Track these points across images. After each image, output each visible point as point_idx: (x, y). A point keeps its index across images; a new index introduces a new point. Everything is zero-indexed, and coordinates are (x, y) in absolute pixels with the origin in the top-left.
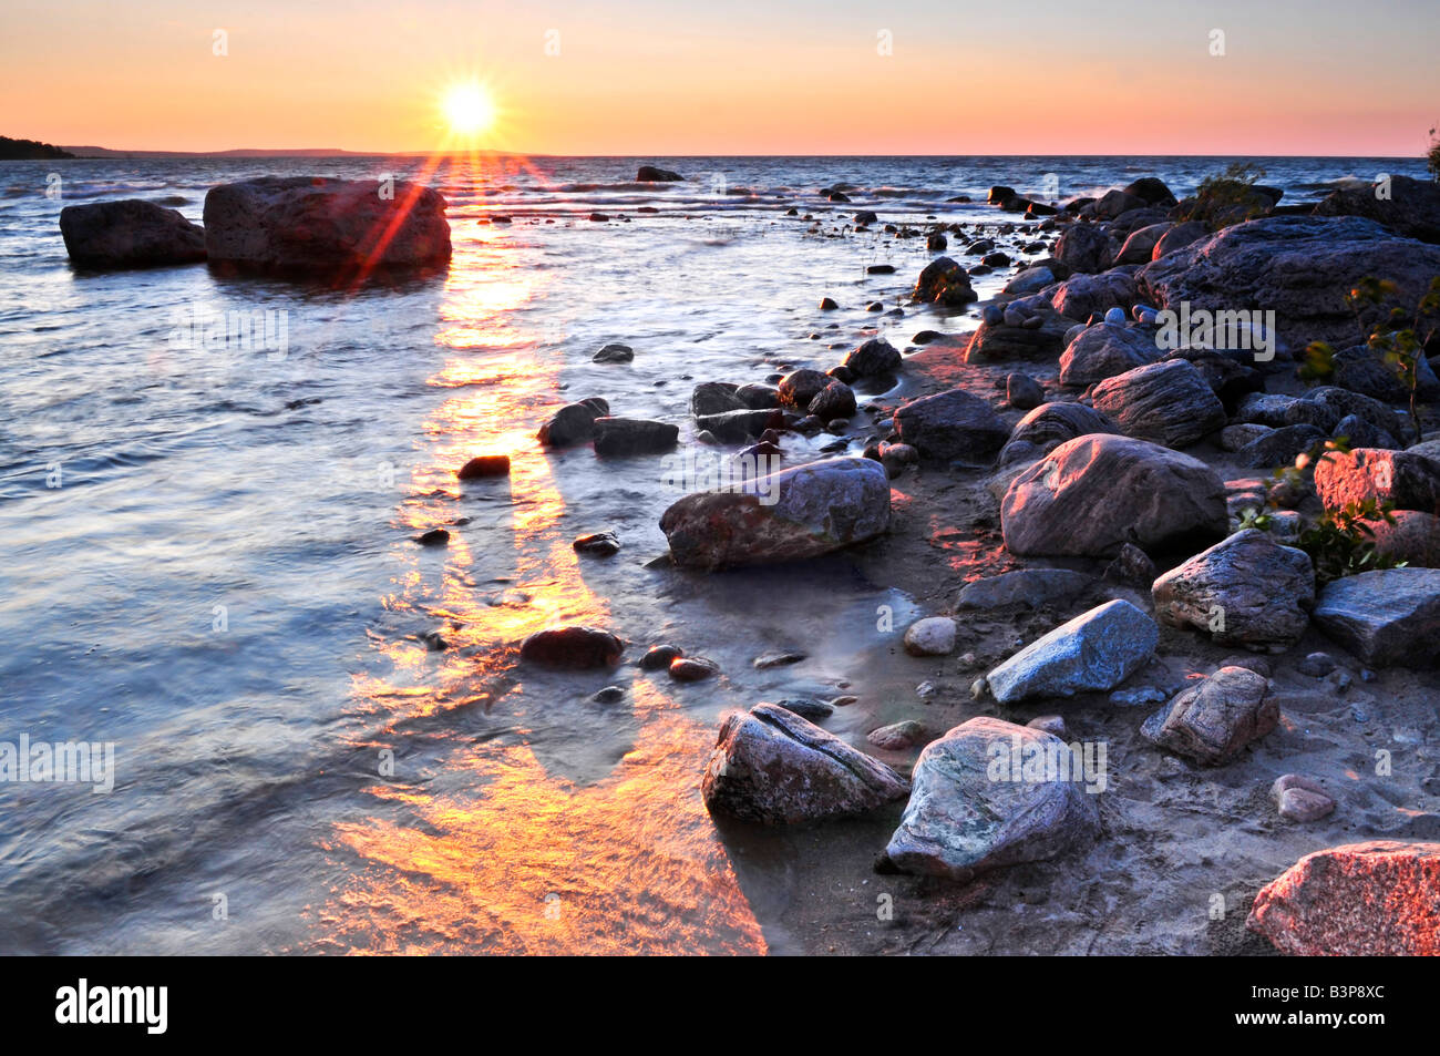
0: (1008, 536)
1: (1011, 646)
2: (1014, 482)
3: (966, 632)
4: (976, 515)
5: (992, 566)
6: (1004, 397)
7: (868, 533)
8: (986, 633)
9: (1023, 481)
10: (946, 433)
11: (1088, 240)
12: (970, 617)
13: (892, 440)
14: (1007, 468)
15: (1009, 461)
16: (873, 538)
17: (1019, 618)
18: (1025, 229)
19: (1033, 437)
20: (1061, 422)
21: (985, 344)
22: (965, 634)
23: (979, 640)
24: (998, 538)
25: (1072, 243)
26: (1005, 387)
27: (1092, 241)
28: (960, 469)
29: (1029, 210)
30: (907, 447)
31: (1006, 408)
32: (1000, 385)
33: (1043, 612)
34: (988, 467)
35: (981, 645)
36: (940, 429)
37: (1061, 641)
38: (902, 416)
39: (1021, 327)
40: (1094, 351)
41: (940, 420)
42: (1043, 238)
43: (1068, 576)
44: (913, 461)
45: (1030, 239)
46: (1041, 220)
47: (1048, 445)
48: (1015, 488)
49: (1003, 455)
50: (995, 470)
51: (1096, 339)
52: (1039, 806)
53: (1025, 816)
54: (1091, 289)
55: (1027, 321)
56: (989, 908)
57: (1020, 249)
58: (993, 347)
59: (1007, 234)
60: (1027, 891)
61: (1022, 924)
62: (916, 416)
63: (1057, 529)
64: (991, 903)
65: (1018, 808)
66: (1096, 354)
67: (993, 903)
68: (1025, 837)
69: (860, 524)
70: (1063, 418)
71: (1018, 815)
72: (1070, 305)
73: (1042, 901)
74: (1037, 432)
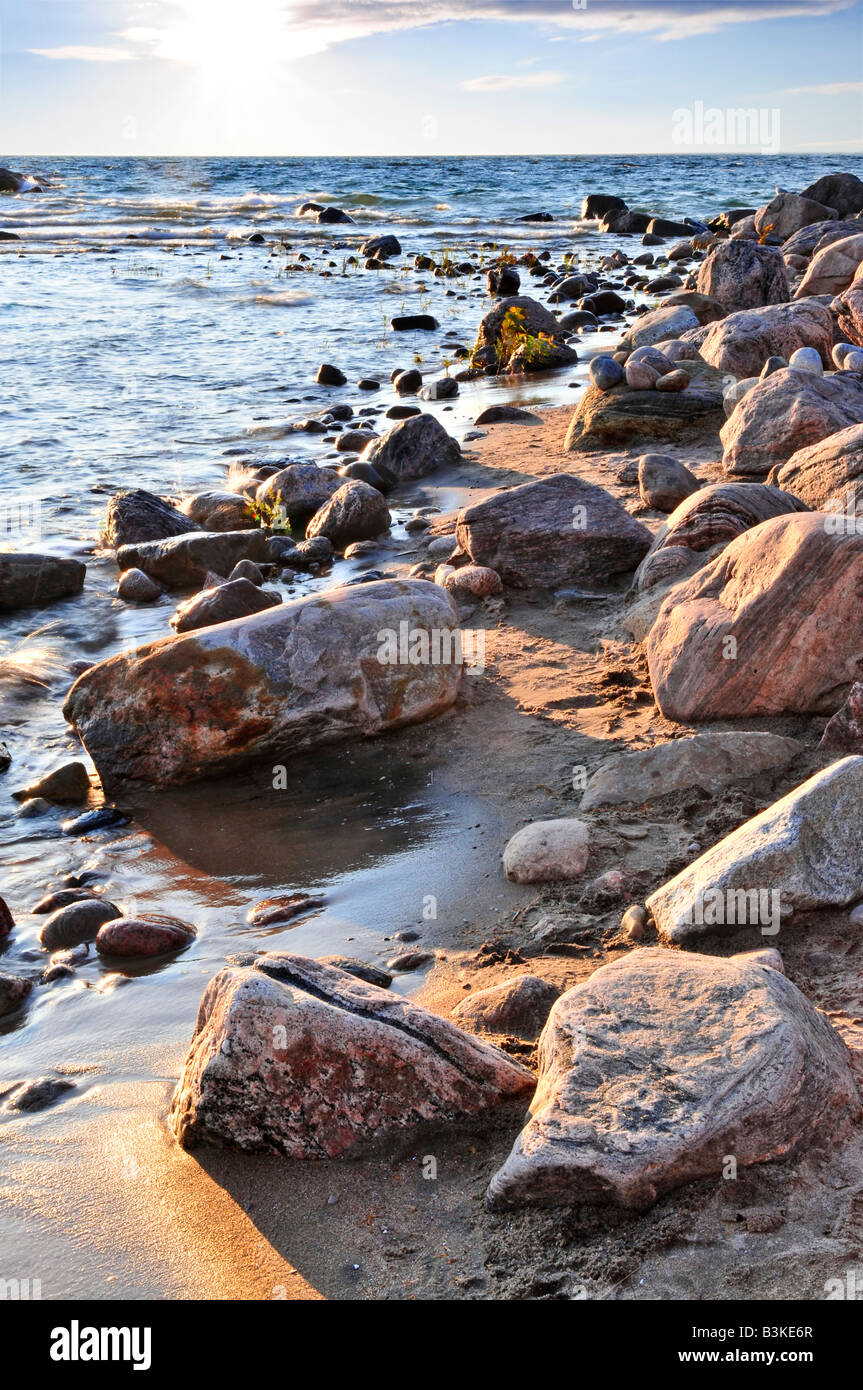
0: (662, 690)
1: (682, 852)
2: (663, 607)
3: (605, 838)
4: (607, 668)
5: (638, 739)
6: (636, 497)
7: (427, 703)
8: (638, 838)
9: (681, 599)
10: (544, 547)
11: (750, 263)
12: (610, 816)
13: (457, 563)
14: (651, 593)
15: (654, 582)
16: (436, 712)
17: (690, 812)
18: (646, 261)
19: (690, 540)
20: (734, 512)
21: (597, 418)
22: (604, 841)
23: (629, 849)
24: (644, 699)
25: (724, 266)
26: (636, 483)
27: (757, 264)
28: (573, 603)
29: (650, 230)
30: (482, 570)
31: (639, 513)
32: (628, 480)
33: (728, 800)
34: (624, 596)
35: (630, 857)
36: (534, 539)
37: (766, 828)
38: (471, 520)
39: (653, 388)
40: (775, 416)
41: (534, 524)
42: (674, 271)
43: (767, 744)
44: (495, 595)
45: (653, 275)
46: (672, 245)
47: (714, 551)
48: (668, 612)
49: (642, 574)
50: (632, 598)
51: (777, 394)
52: (756, 1073)
53: (733, 1090)
54: (762, 329)
55: (663, 379)
56: (686, 1244)
57: (640, 288)
58: (611, 423)
59: (618, 267)
60: (745, 1213)
61: (745, 1265)
62: (495, 519)
63: (743, 670)
64: (688, 1237)
65: (722, 1078)
66: (781, 418)
67: (694, 1237)
68: (736, 1124)
69: (415, 688)
70: (737, 506)
71: (723, 1089)
72: (732, 354)
73: (775, 1227)
74: (694, 533)
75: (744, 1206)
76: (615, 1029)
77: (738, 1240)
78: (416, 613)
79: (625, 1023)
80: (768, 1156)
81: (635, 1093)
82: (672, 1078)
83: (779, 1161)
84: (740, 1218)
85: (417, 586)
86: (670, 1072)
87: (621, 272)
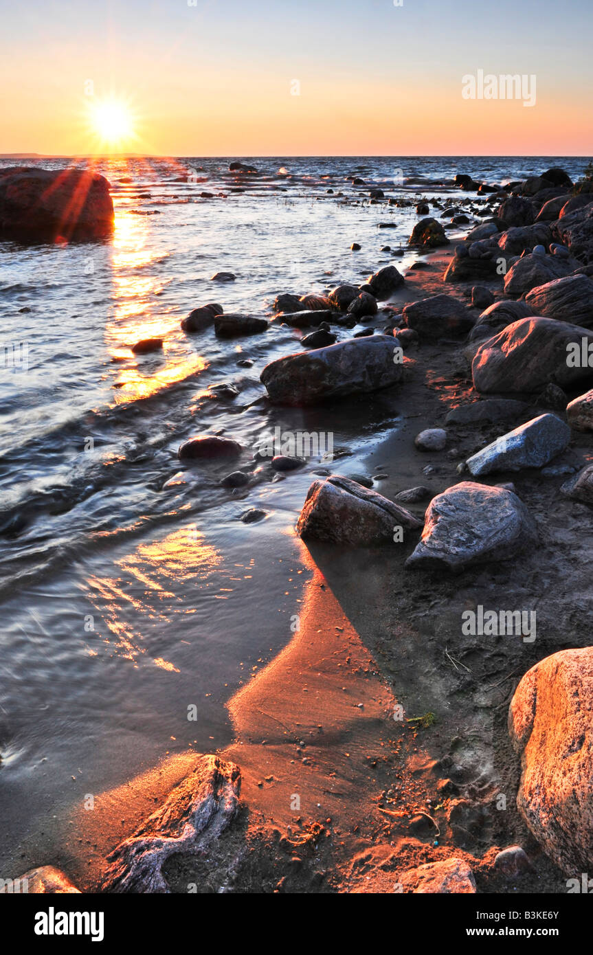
0: (476, 381)
1: (479, 444)
2: (479, 349)
3: (452, 437)
4: (454, 371)
5: (466, 399)
6: (470, 302)
7: (389, 381)
8: (465, 437)
9: (486, 347)
10: (436, 322)
11: (519, 206)
12: (454, 428)
13: (401, 327)
14: (474, 342)
15: (475, 338)
16: (392, 384)
17: (484, 429)
18: (478, 202)
19: (490, 322)
20: (508, 312)
21: (456, 269)
22: (451, 438)
23: (460, 441)
24: (469, 384)
25: (509, 208)
26: (470, 296)
27: (522, 207)
28: (445, 344)
29: (480, 190)
30: (411, 331)
31: (471, 308)
32: (467, 294)
33: (499, 425)
34: (463, 342)
35: (461, 444)
36: (431, 319)
37: (513, 439)
38: (408, 311)
39: (479, 258)
40: (526, 272)
41: (432, 313)
42: (489, 207)
43: (513, 404)
44: (416, 340)
45: (481, 208)
47: (499, 327)
48: (481, 352)
49: (471, 334)
50: (467, 344)
51: (528, 264)
52: (503, 530)
53: (495, 535)
54: (523, 235)
55: (484, 255)
56: (474, 587)
57: (475, 214)
58: (462, 272)
59: (467, 204)
60: (496, 577)
61: (494, 595)
62: (417, 311)
63: (508, 376)
64: (474, 584)
65: (490, 531)
66: (528, 273)
67: (476, 584)
68: (494, 547)
69: (385, 376)
70: (509, 310)
71: (491, 535)
72: (510, 245)
73: (505, 583)
74: (492, 320)
75: (495, 575)
76: (453, 511)
77: (492, 587)
78: (387, 348)
79: (457, 509)
80: (505, 559)
81: (459, 534)
82: (473, 530)
83: (509, 560)
84: (493, 579)
85: (388, 338)
86: (472, 527)
87: (468, 207)
